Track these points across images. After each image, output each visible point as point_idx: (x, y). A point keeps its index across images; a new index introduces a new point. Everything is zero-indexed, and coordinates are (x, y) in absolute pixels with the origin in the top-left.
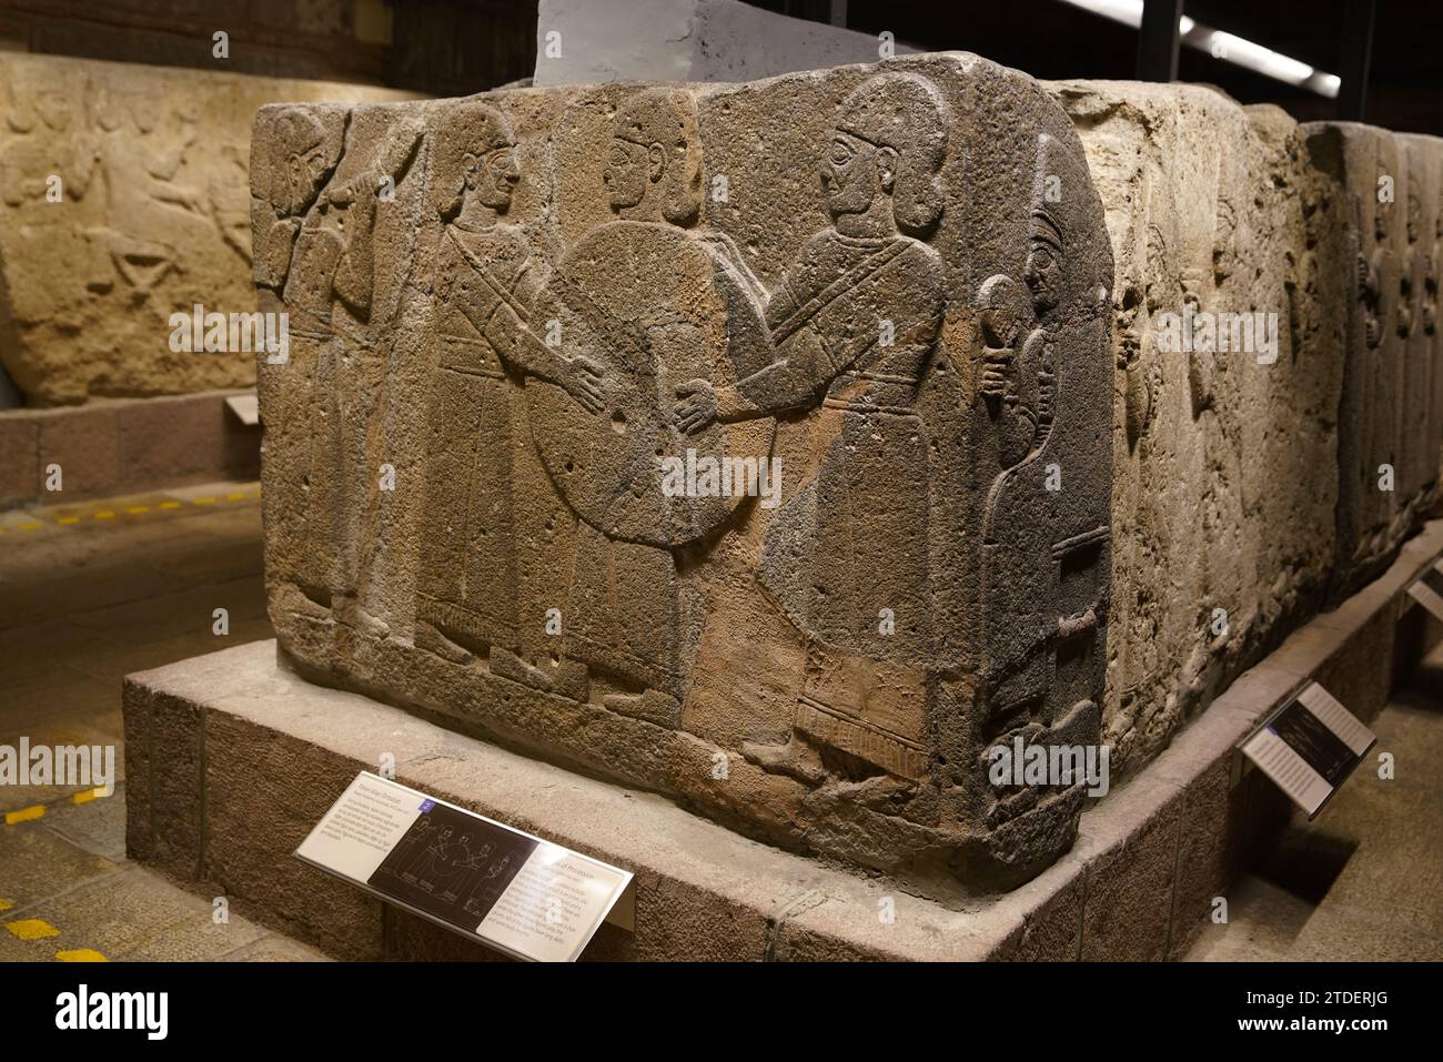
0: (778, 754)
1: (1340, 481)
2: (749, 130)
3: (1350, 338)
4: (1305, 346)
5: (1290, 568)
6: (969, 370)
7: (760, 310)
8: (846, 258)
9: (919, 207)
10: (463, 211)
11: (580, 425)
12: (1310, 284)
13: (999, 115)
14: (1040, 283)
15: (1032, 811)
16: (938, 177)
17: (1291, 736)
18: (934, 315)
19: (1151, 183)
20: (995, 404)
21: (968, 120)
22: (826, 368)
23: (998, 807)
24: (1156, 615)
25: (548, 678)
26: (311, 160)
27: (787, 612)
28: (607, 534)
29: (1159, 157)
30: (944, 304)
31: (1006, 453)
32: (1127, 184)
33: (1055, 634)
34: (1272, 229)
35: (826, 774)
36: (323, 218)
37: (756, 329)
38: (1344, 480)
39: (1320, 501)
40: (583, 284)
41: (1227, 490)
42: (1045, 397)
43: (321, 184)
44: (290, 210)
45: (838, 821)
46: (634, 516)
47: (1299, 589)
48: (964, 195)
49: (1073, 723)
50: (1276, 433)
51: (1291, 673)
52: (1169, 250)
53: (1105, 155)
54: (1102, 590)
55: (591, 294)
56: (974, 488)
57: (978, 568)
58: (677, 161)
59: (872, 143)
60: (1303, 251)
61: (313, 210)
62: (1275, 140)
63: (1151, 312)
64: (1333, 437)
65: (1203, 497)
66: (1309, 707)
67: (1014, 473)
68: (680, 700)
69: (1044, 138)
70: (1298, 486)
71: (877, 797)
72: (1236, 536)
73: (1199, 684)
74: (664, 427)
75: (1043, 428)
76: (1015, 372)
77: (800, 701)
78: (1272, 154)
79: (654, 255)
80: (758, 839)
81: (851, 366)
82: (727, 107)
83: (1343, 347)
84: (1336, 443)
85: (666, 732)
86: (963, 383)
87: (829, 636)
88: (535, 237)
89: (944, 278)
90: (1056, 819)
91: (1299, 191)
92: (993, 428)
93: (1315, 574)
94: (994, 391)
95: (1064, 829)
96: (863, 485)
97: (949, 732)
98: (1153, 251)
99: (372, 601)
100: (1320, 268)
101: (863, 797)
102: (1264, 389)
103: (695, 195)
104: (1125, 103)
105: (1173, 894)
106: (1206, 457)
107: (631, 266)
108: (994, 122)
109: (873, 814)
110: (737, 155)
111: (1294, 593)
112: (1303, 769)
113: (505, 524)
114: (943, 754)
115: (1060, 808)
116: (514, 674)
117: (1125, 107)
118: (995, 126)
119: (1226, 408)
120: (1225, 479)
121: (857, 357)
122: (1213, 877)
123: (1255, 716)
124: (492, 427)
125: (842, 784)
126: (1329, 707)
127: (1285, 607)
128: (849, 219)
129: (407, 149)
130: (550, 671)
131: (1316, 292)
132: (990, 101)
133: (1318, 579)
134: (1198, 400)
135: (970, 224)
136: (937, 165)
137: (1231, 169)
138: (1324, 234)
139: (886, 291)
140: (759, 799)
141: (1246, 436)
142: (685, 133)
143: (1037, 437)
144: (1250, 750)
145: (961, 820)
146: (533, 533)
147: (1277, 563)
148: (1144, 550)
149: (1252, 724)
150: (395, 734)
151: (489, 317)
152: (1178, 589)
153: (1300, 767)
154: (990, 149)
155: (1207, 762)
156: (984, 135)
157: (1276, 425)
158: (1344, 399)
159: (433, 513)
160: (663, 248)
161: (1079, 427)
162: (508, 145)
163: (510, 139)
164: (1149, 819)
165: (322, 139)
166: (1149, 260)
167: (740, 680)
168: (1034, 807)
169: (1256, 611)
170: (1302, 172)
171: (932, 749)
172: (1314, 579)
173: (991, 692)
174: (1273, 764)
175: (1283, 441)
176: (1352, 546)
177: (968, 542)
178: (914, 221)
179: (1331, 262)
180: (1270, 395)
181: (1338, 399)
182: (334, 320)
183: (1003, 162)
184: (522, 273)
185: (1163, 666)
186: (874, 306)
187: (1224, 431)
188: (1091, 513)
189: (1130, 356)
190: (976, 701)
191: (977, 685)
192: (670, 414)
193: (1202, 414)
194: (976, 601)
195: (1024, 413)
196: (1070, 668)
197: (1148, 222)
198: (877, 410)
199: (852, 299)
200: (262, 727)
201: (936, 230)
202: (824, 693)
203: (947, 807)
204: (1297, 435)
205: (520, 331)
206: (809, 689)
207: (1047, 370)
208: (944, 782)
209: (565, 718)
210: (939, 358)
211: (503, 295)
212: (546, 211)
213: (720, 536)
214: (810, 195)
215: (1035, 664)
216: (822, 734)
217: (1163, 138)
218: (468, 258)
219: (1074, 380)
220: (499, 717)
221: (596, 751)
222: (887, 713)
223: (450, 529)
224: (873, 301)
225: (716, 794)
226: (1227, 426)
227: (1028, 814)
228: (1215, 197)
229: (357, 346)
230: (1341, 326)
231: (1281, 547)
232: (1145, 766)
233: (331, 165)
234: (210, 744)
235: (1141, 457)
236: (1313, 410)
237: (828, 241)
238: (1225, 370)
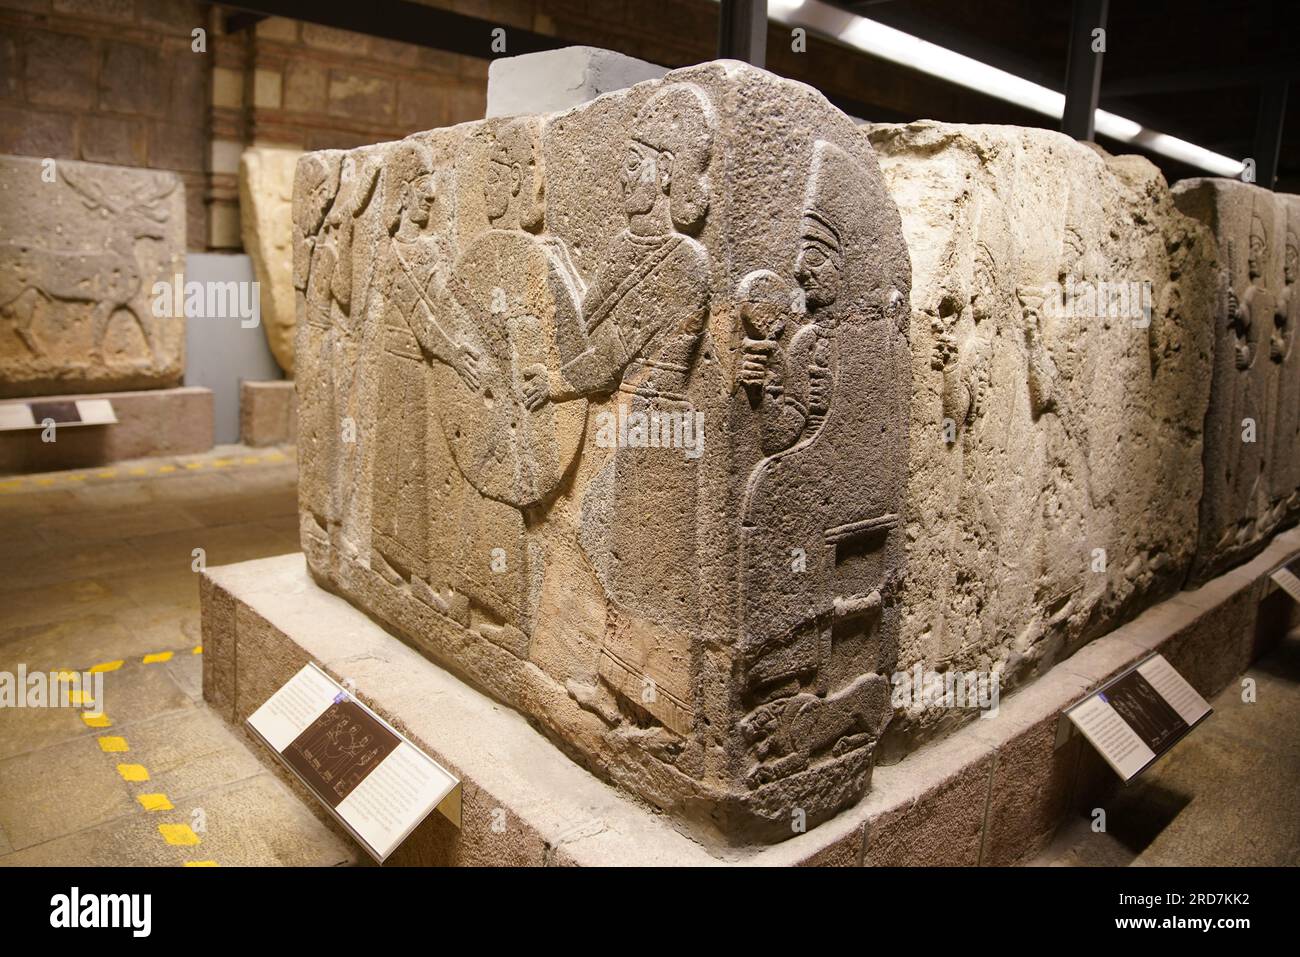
0: (588, 694)
1: (1204, 481)
2: (576, 146)
3: (1217, 360)
4: (1166, 363)
5: (1145, 554)
6: (728, 360)
7: (578, 305)
8: (635, 255)
9: (689, 205)
10: (401, 227)
11: (466, 399)
12: (1171, 310)
13: (765, 119)
14: (812, 280)
15: (803, 773)
16: (706, 176)
17: (1123, 704)
18: (699, 307)
19: (981, 206)
20: (755, 394)
21: (730, 122)
22: (622, 357)
23: (759, 769)
24: (981, 593)
25: (446, 605)
26: (320, 193)
27: (596, 572)
28: (480, 492)
29: (994, 184)
30: (709, 297)
31: (767, 440)
32: (951, 204)
33: (828, 612)
34: (1130, 260)
35: (621, 717)
36: (327, 236)
37: (573, 320)
38: (1208, 478)
39: (1182, 497)
40: (467, 282)
41: (1071, 485)
42: (816, 389)
43: (326, 210)
44: (309, 231)
45: (629, 760)
46: (497, 478)
47: (1154, 571)
48: (726, 193)
49: (853, 694)
50: (1131, 437)
51: (1137, 645)
52: (999, 267)
53: (933, 179)
54: (887, 573)
55: (473, 291)
56: (732, 473)
57: (736, 548)
58: (529, 178)
59: (656, 149)
60: (1166, 282)
61: (322, 230)
62: (1136, 184)
63: (977, 321)
64: (1198, 443)
65: (1044, 490)
66: (1147, 678)
67: (777, 460)
68: (528, 636)
69: (820, 144)
70: (1155, 484)
71: (655, 746)
72: (1081, 525)
73: (1034, 653)
74: (516, 404)
75: (815, 419)
76: (778, 363)
77: (602, 651)
78: (1132, 195)
79: (512, 257)
80: (577, 762)
81: (638, 354)
82: (561, 128)
83: (1211, 367)
84: (1202, 447)
85: (518, 660)
86: (724, 372)
87: (621, 598)
88: (442, 245)
89: (710, 272)
90: (832, 780)
91: (1161, 230)
92: (754, 416)
93: (1174, 558)
94: (753, 381)
95: (843, 789)
96: (646, 464)
97: (712, 697)
98: (979, 266)
99: (350, 530)
100: (1182, 297)
101: (646, 744)
102: (1118, 398)
103: (540, 206)
104: (960, 135)
105: (982, 841)
106: (1047, 454)
107: (498, 268)
108: (760, 125)
109: (653, 759)
110: (568, 169)
111: (1150, 574)
112: (1127, 736)
113: (419, 478)
114: (708, 716)
115: (837, 770)
116: (424, 598)
117: (960, 139)
118: (761, 129)
119: (1070, 412)
120: (1069, 474)
121: (643, 346)
122: (1035, 822)
123: (1090, 683)
124: (413, 399)
125: (632, 728)
126: (1168, 678)
127: (1138, 587)
128: (637, 219)
129: (370, 180)
130: (447, 599)
131: (1177, 317)
132: (755, 105)
133: (1179, 563)
134: (1036, 404)
135: (730, 219)
136: (704, 164)
137: (1079, 202)
138: (1189, 268)
139: (663, 285)
140: (575, 729)
141: (1095, 438)
142: (534, 153)
143: (808, 427)
144: (1076, 715)
145: (721, 778)
146: (438, 487)
147: (1131, 549)
148: (965, 535)
149: (1084, 691)
150: (351, 634)
151: (412, 311)
152: (1011, 570)
153: (1125, 733)
154: (754, 150)
155: (1027, 726)
156: (748, 137)
157: (1131, 430)
158: (1210, 412)
159: (379, 465)
160: (517, 251)
161: (860, 420)
162: (428, 173)
163: (430, 168)
164: (950, 778)
165: (327, 176)
166: (975, 274)
167: (566, 626)
168: (805, 769)
169: (1104, 589)
170: (1164, 213)
171: (698, 710)
172: (1173, 563)
173: (748, 665)
174: (1098, 729)
175: (1140, 444)
176: (1214, 536)
177: (727, 523)
178: (684, 218)
179: (1196, 294)
180: (1125, 403)
181: (1205, 411)
182: (332, 314)
183: (770, 163)
184: (432, 275)
185: (989, 638)
186: (655, 299)
187: (1068, 433)
188: (873, 502)
189: (946, 359)
190: (734, 672)
191: (734, 658)
192: (520, 394)
193: (1044, 416)
194: (734, 579)
195: (790, 403)
196: (852, 644)
197: (976, 239)
198: (657, 395)
199: (639, 292)
200: (263, 618)
201: (703, 227)
202: (617, 647)
203: (711, 764)
204: (1156, 439)
205: (429, 322)
206: (608, 642)
207: (820, 363)
208: (710, 741)
209: (457, 639)
210: (706, 348)
211: (420, 293)
212: (450, 224)
213: (553, 501)
214: (614, 200)
215: (804, 641)
216: (616, 682)
217: (999, 167)
218: (401, 264)
219: (852, 376)
220: (417, 631)
221: (475, 668)
222: (662, 672)
223: (388, 479)
224: (654, 294)
225: (549, 718)
226: (1072, 429)
227: (797, 775)
228: (1061, 227)
229: (344, 333)
230: (1208, 349)
231: (1136, 535)
232: (964, 725)
233: (332, 196)
234: (240, 627)
235: (965, 452)
236: (1173, 419)
237: (624, 240)
238: (1071, 379)
